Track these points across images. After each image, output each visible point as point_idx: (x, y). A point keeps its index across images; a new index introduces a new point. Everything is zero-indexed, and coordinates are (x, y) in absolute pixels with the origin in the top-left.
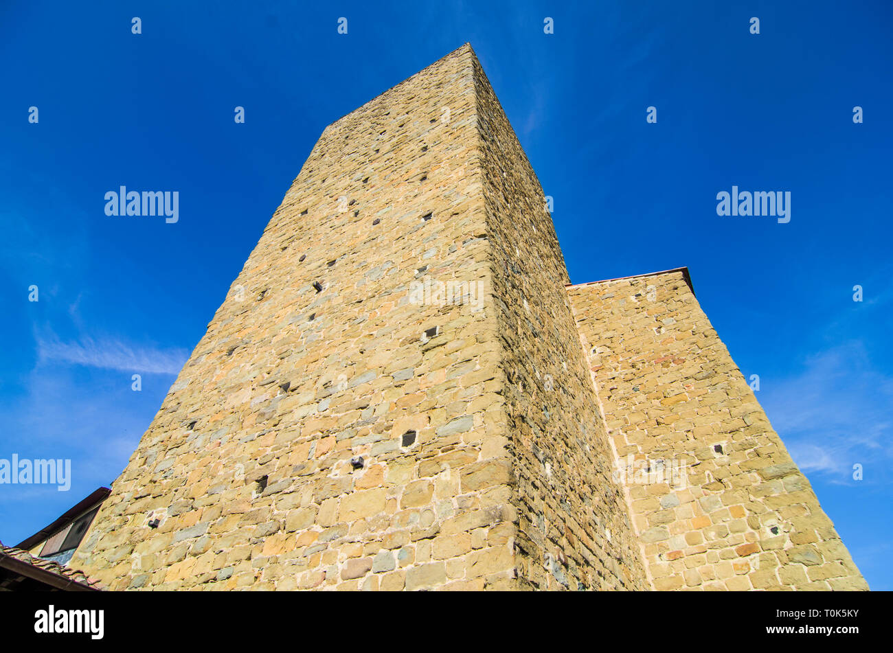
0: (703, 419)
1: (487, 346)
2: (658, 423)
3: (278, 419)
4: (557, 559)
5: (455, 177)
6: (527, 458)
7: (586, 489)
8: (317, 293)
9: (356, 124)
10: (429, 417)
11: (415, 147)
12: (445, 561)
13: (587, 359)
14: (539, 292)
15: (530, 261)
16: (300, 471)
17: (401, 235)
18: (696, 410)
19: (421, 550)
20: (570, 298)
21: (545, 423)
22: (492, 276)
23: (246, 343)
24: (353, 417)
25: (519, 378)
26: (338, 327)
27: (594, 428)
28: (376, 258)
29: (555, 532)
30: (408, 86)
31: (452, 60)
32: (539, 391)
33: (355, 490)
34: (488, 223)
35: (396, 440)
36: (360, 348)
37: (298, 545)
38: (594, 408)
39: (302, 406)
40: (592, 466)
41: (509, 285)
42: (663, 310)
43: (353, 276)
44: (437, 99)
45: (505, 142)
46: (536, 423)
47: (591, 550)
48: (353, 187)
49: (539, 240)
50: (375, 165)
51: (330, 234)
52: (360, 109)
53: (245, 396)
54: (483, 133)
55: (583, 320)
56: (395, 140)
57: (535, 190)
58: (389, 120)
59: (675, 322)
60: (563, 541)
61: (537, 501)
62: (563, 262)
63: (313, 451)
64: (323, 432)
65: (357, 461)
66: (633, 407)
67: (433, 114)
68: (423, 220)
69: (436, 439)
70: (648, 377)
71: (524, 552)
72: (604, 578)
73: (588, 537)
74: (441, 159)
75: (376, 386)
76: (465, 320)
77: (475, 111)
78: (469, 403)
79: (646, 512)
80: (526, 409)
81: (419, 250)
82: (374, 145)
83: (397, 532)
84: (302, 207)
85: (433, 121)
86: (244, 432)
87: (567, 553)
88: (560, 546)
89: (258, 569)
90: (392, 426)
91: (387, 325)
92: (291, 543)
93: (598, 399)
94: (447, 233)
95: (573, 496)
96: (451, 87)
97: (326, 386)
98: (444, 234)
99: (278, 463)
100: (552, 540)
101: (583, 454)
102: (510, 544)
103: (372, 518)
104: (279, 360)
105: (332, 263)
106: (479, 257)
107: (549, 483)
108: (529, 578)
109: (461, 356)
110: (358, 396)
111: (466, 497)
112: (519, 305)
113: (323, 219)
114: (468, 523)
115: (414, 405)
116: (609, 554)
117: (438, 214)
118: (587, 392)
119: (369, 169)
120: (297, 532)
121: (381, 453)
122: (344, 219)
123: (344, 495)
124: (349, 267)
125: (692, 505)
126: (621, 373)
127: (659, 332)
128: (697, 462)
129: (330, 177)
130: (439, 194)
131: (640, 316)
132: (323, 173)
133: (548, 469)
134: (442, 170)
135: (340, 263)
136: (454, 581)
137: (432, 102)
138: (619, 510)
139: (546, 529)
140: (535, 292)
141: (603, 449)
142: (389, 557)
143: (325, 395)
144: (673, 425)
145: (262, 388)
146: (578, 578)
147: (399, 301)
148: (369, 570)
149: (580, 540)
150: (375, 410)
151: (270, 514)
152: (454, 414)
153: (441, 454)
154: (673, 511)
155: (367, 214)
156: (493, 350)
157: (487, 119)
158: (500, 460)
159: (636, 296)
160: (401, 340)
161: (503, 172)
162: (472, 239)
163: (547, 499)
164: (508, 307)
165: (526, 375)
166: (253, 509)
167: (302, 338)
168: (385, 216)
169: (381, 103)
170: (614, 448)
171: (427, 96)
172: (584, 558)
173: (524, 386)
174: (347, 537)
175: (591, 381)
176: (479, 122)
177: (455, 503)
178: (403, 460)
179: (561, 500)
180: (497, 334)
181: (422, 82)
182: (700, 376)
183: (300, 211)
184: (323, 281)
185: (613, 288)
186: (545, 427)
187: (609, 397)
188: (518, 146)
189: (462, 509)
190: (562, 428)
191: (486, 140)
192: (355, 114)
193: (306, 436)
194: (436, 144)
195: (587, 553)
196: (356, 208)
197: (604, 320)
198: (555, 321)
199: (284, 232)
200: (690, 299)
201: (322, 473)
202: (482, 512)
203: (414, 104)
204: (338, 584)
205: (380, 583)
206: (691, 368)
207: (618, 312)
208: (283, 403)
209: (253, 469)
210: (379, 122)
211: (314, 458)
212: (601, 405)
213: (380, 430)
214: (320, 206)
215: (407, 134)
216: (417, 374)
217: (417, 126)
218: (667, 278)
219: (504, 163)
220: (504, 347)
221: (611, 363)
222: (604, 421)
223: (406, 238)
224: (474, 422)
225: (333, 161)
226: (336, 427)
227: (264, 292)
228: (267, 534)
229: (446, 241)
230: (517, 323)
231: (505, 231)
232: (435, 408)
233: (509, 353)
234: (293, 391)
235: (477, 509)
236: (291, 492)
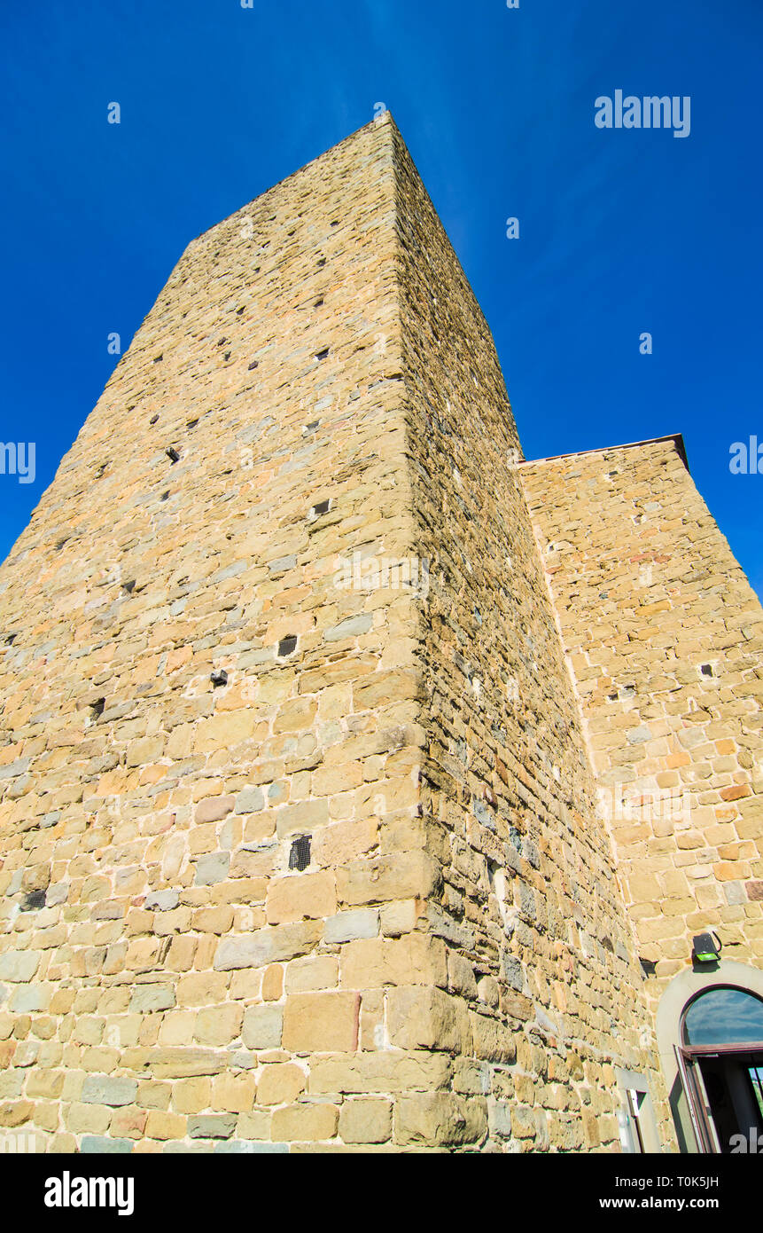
0: (689, 633)
1: (395, 522)
2: (630, 639)
3: (119, 627)
4: (482, 797)
5: (362, 298)
6: (445, 670)
7: (529, 716)
8: (172, 464)
9: (231, 235)
10: (315, 618)
11: (310, 261)
12: (329, 798)
13: (542, 558)
14: (476, 463)
15: (467, 422)
16: (147, 692)
17: (285, 382)
18: (680, 621)
19: (297, 784)
20: (522, 479)
21: (476, 629)
22: (407, 430)
23: (80, 533)
24: (215, 621)
25: (440, 566)
26: (199, 506)
27: (545, 644)
28: (252, 414)
29: (481, 764)
30: (302, 178)
31: (364, 138)
32: (469, 588)
33: (215, 713)
34: (405, 359)
35: (270, 647)
36: (226, 533)
37: (142, 782)
38: (547, 620)
39: (151, 610)
40: (539, 689)
41: (432, 446)
42: (646, 492)
43: (220, 439)
44: (341, 193)
45: (439, 259)
46: (462, 627)
47: (531, 790)
48: (222, 322)
49: (483, 397)
50: (254, 289)
51: (193, 385)
52: (237, 214)
53: (78, 600)
54: (405, 238)
55: (538, 508)
56: (282, 253)
57: (481, 333)
58: (275, 226)
59: (660, 507)
60: (493, 776)
61: (458, 724)
62: (516, 433)
63: (163, 666)
64: (176, 642)
65: (218, 676)
66: (599, 619)
67: (335, 214)
68: (316, 358)
69: (323, 645)
70: (620, 580)
71: (433, 785)
72: (547, 825)
73: (528, 774)
74: (343, 275)
75: (245, 581)
76: (367, 489)
77: (394, 206)
78: (368, 598)
79: (607, 749)
80: (449, 608)
81: (309, 399)
82: (254, 263)
83: (268, 763)
84: (155, 352)
85: (335, 223)
86: (76, 646)
87: (497, 790)
88: (487, 781)
89: (91, 813)
90: (266, 630)
91: (264, 501)
92: (133, 781)
93: (554, 609)
94: (348, 374)
95: (510, 723)
96: (361, 175)
97: (181, 583)
98: (343, 376)
99: (118, 683)
100: (476, 773)
101: (527, 674)
102: (414, 775)
103: (236, 747)
104: (122, 553)
105: (193, 423)
106: (389, 405)
107: (477, 703)
108: (440, 818)
109: (360, 536)
110: (223, 595)
111: (359, 717)
112: (447, 475)
113: (182, 366)
114: (361, 750)
115: (295, 602)
116: (555, 796)
117: (336, 350)
118: (539, 600)
119: (245, 295)
120: (140, 766)
121: (250, 665)
122: (211, 365)
123: (202, 719)
124: (216, 428)
125: (669, 742)
126: (584, 576)
127: (639, 521)
128: (678, 686)
129: (194, 309)
130: (339, 323)
131: (614, 501)
132: (183, 305)
133: (476, 687)
134: (345, 290)
135: (204, 422)
136: (340, 822)
137: (333, 198)
138: (573, 745)
139: (468, 759)
140: (472, 463)
141: (556, 670)
142: (255, 794)
143: (179, 595)
144: (649, 641)
145: (100, 589)
146: (510, 822)
147: (280, 469)
148: (230, 811)
149: (516, 777)
150: (244, 610)
151: (107, 746)
152: (346, 612)
153: (328, 664)
154: (643, 747)
155: (240, 355)
156: (403, 527)
157: (412, 221)
158: (405, 669)
159: (611, 474)
160: (281, 520)
161: (433, 298)
162: (381, 381)
163: (472, 723)
164: (430, 475)
165: (451, 564)
166: (85, 740)
167: (152, 523)
168: (266, 357)
169: (264, 204)
170: (571, 670)
171: (327, 190)
172: (520, 798)
173: (448, 579)
174: (204, 771)
175: (545, 586)
176: (398, 221)
177: (345, 726)
178: (278, 673)
179: (492, 726)
180: (410, 507)
181: (322, 171)
182: (689, 577)
183: (152, 358)
184: (181, 447)
185: (581, 465)
186: (475, 634)
187: (568, 607)
188: (457, 269)
189: (353, 733)
190: (500, 637)
191: (408, 249)
192: (230, 222)
193: (154, 647)
194: (338, 254)
195: (525, 793)
196: (227, 348)
197: (567, 507)
198: (498, 504)
199: (130, 386)
200: (683, 477)
201: (175, 692)
202: (379, 735)
203: (310, 202)
204: (191, 828)
205: (244, 827)
206: (678, 567)
207: (585, 495)
208: (126, 607)
209: (87, 690)
210: (260, 230)
211: (164, 674)
212: (557, 617)
213: (249, 636)
214: (180, 349)
215: (298, 244)
216: (301, 561)
217: (312, 232)
218: (653, 450)
219: (434, 286)
220: (420, 525)
221: (572, 563)
222: (560, 637)
223: (292, 386)
224: (374, 622)
225: (198, 288)
226: (193, 635)
227: (103, 467)
228: (103, 770)
229: (346, 385)
230: (442, 498)
231: (431, 375)
232: (323, 605)
233: (427, 533)
234: (138, 591)
235: (372, 732)
236: (134, 718)
